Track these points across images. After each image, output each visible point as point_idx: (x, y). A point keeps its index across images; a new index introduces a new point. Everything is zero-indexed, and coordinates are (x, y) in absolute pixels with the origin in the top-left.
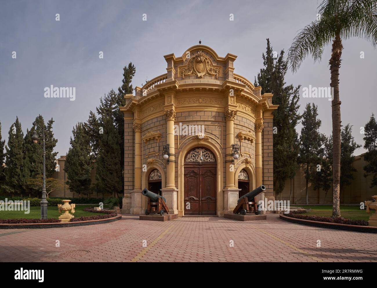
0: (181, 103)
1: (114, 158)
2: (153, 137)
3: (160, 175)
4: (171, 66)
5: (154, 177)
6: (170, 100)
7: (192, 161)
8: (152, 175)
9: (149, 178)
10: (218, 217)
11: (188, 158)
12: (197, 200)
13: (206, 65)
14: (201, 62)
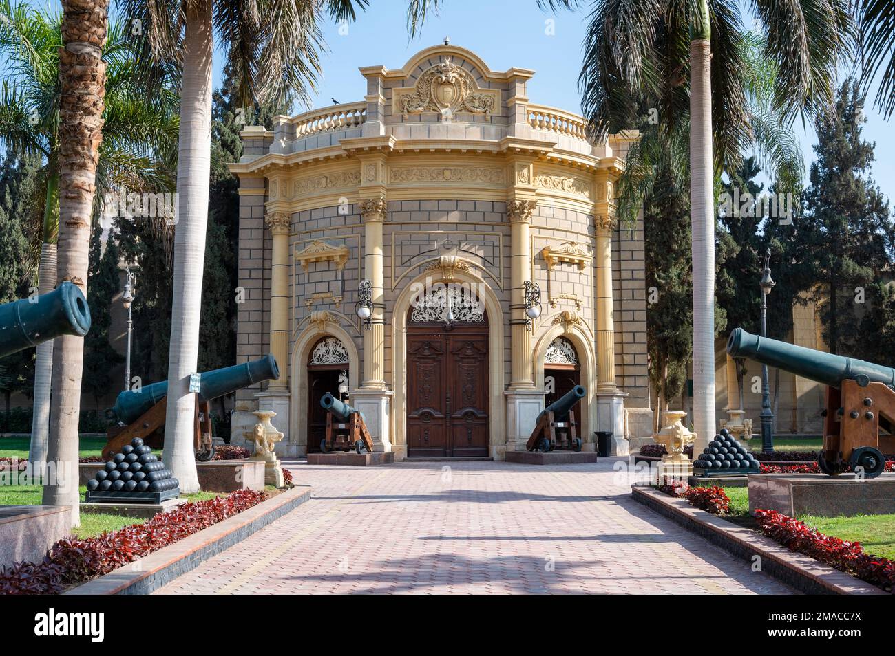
0: (400, 178)
1: (212, 301)
2: (328, 257)
3: (342, 352)
4: (377, 91)
5: (327, 356)
6: (373, 173)
7: (427, 319)
8: (321, 350)
9: (310, 357)
10: (492, 460)
11: (418, 313)
12: (441, 418)
13: (460, 88)
14: (448, 83)
